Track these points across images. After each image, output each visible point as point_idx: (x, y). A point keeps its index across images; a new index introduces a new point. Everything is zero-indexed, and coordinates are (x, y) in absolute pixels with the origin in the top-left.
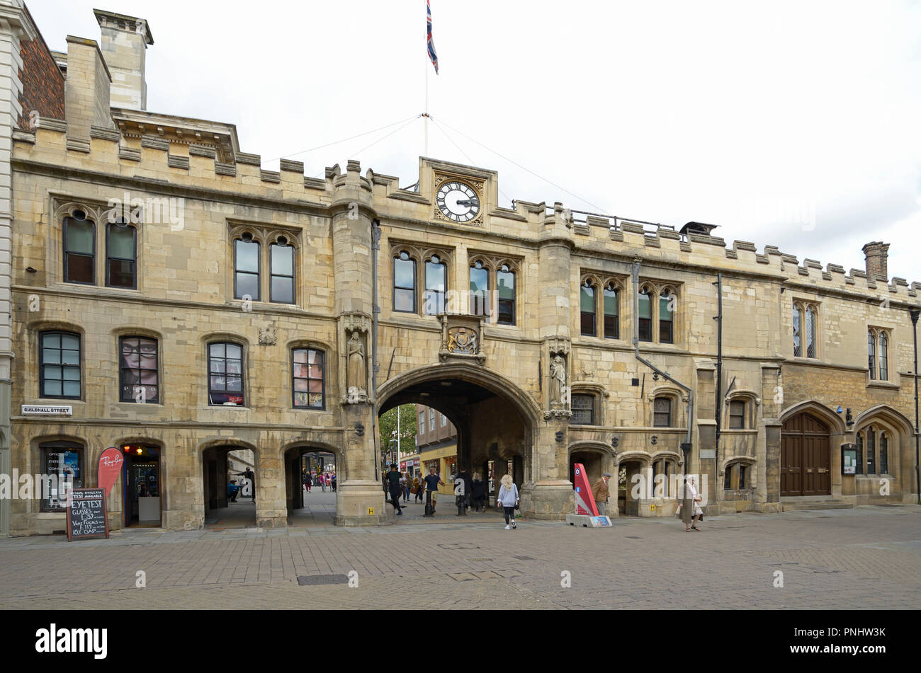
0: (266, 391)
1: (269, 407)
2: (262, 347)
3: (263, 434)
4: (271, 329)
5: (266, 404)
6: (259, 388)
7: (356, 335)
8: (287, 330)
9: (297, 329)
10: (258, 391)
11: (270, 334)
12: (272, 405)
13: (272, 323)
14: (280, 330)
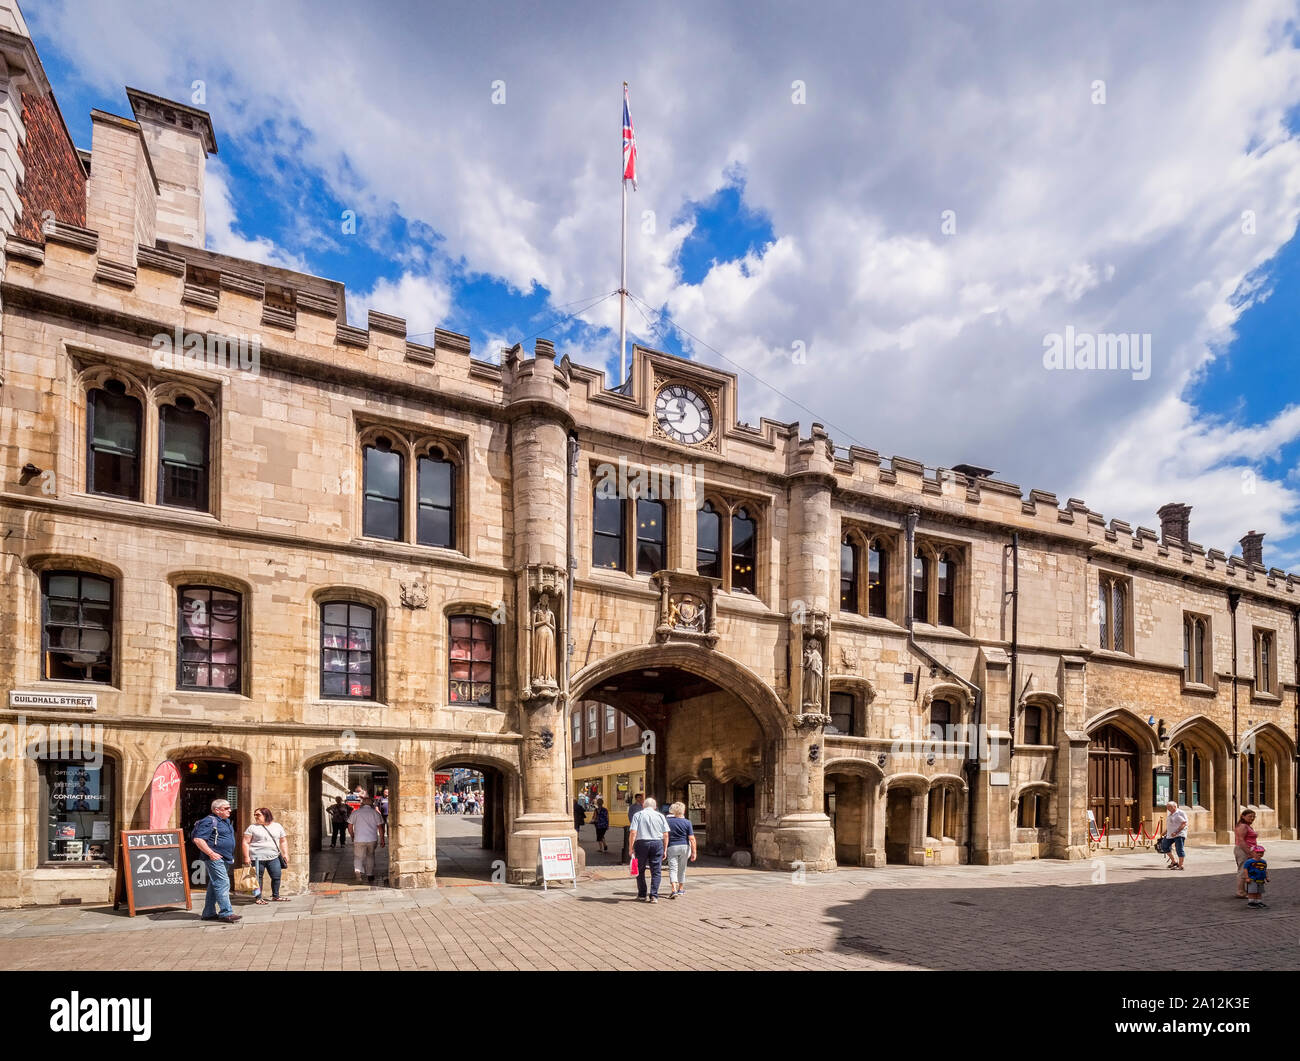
0: (411, 678)
1: (414, 702)
2: (407, 611)
3: (405, 745)
4: (421, 585)
5: (410, 699)
6: (401, 673)
7: (545, 599)
8: (443, 586)
9: (458, 586)
10: (399, 679)
11: (418, 592)
12: (420, 699)
13: (421, 576)
14: (434, 586)
